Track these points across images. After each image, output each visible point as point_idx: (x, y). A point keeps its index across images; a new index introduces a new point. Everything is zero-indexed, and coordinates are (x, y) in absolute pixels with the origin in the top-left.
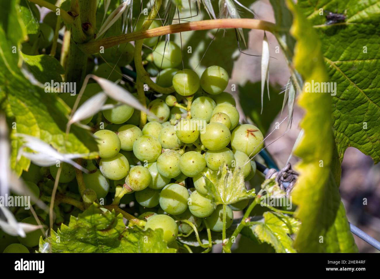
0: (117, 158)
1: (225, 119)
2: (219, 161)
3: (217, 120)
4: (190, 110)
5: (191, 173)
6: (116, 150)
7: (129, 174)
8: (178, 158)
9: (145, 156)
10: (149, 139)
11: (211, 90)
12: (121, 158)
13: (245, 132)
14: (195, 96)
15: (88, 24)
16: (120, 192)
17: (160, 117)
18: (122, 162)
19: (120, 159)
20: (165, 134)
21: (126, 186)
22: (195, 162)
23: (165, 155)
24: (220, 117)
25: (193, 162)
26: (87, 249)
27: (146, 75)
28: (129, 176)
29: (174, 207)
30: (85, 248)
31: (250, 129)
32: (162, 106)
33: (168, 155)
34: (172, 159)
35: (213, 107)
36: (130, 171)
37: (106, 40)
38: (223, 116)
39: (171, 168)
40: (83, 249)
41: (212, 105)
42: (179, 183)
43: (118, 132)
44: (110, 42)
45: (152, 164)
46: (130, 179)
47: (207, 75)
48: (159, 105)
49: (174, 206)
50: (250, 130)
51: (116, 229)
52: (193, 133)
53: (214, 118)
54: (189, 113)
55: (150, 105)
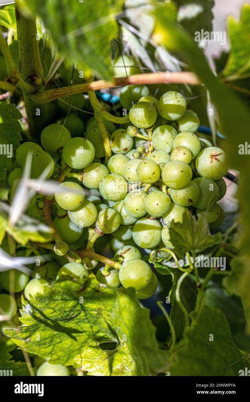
0: (84, 207)
1: (184, 154)
2: (184, 197)
3: (176, 156)
4: (151, 140)
5: (157, 214)
6: (80, 202)
7: (98, 219)
8: (143, 199)
9: (112, 197)
10: (113, 180)
11: (170, 117)
12: (87, 206)
13: (209, 157)
14: (153, 128)
15: (34, 77)
16: (93, 234)
17: (124, 148)
18: (89, 210)
19: (86, 208)
20: (129, 170)
21: (97, 231)
22: (159, 204)
23: (130, 197)
24: (179, 152)
25: (157, 204)
26: (68, 304)
27: (102, 111)
28: (98, 221)
29: (148, 244)
30: (66, 304)
31: (213, 153)
32: (124, 137)
33: (133, 197)
34: (137, 200)
35: (173, 137)
36: (99, 216)
37: (54, 92)
38: (182, 151)
39: (137, 210)
40: (64, 305)
41: (172, 134)
42: (149, 218)
43: (83, 173)
44: (58, 94)
45: (120, 202)
46: (100, 225)
47: (163, 103)
48: (121, 136)
49: (147, 242)
50: (214, 155)
51: (90, 287)
52: (154, 175)
53: (173, 154)
54: (151, 143)
55: (112, 137)
